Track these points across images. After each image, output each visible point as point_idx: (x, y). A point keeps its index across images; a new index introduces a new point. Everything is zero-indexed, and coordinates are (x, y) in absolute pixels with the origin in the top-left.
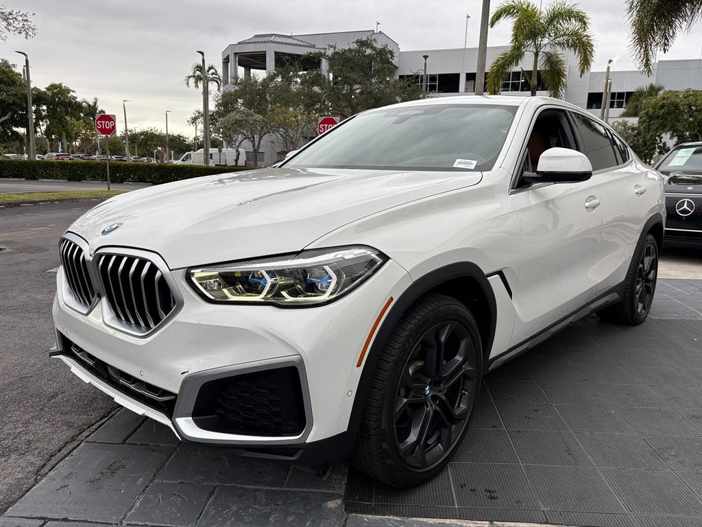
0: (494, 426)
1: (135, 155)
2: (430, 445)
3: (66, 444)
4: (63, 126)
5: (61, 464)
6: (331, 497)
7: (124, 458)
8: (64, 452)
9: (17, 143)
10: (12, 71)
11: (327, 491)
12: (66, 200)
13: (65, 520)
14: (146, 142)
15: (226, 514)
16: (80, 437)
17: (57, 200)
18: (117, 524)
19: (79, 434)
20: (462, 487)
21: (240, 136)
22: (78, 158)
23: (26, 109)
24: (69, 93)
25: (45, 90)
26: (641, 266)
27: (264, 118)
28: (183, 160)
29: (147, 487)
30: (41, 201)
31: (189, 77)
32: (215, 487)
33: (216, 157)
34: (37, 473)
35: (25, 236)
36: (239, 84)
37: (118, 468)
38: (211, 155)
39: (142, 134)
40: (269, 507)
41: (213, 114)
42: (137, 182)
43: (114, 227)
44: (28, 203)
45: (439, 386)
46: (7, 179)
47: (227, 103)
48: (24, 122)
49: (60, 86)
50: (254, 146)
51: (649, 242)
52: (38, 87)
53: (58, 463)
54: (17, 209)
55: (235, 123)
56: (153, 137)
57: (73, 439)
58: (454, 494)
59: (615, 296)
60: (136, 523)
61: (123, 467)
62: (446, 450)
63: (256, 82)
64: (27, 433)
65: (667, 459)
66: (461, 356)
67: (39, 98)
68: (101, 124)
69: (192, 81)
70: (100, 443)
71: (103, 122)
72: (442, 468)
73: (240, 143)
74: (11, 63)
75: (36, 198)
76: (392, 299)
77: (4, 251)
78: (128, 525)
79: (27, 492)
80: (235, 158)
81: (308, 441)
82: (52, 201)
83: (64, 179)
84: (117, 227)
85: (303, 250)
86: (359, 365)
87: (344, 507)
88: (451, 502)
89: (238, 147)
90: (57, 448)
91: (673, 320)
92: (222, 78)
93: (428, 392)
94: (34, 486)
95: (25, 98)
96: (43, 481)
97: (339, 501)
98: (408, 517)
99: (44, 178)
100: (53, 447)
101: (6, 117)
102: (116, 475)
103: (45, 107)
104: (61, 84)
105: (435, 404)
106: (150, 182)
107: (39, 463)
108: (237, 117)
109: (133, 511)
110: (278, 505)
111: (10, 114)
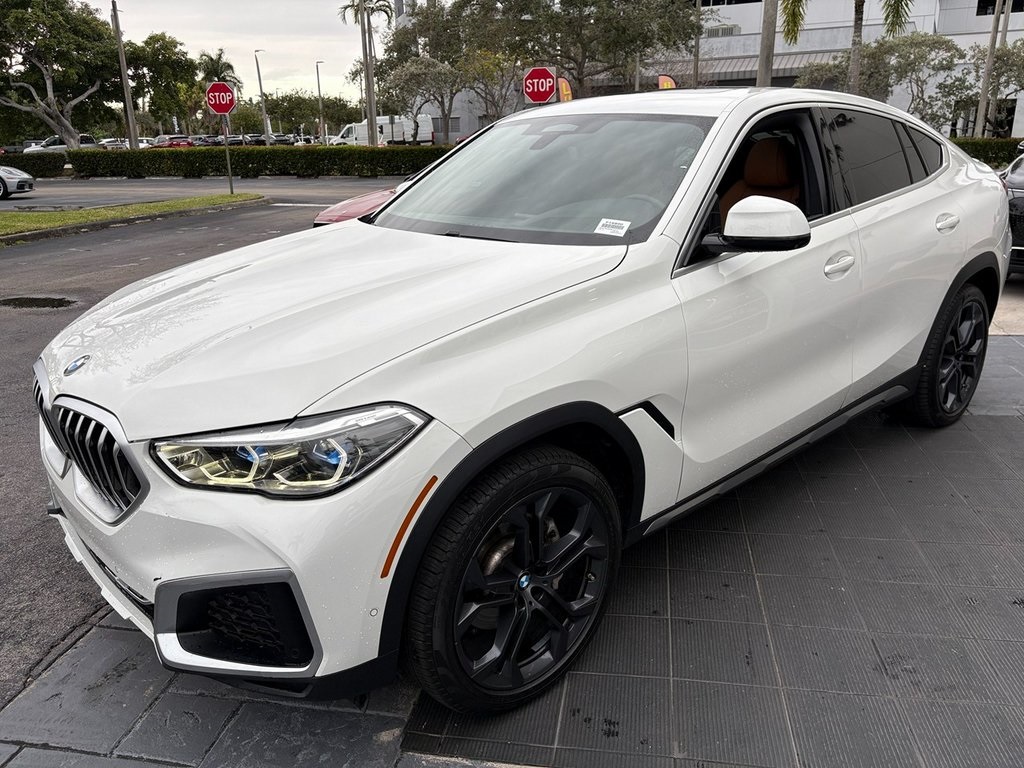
0: (655, 612)
1: (278, 131)
2: (534, 652)
3: (74, 628)
4: (172, 97)
5: (59, 661)
6: (386, 724)
7: (138, 654)
8: (68, 641)
9: (114, 123)
10: (95, 19)
11: (386, 714)
12: (172, 214)
13: (45, 746)
14: (291, 111)
15: (243, 746)
16: (93, 619)
17: (160, 216)
18: (105, 755)
19: (93, 614)
20: (574, 715)
21: (419, 98)
22: (197, 141)
23: (119, 74)
24: (176, 47)
25: (143, 44)
26: (950, 338)
27: (453, 69)
28: (342, 137)
29: (156, 699)
30: (138, 219)
31: (346, 8)
32: (242, 703)
33: (387, 129)
34: (28, 675)
35: (106, 279)
36: (418, 14)
37: (128, 669)
38: (381, 127)
39: (284, 99)
40: (302, 738)
41: (382, 64)
42: (276, 175)
43: (79, 363)
44: (120, 222)
45: (544, 574)
46: (103, 179)
47: (402, 45)
48: (118, 94)
49: (162, 37)
50: (443, 110)
51: (969, 299)
52: (133, 41)
53: (56, 659)
54: (105, 233)
55: (410, 79)
56: (300, 104)
57: (84, 621)
58: (559, 724)
59: (900, 390)
60: (129, 754)
61: (135, 667)
62: (557, 659)
63: (442, 9)
64: (31, 610)
65: (895, 677)
66: (578, 530)
67: (136, 57)
68: (215, 97)
69: (350, 13)
70: (116, 628)
71: (217, 94)
72: (550, 684)
73: (420, 108)
74: (93, 7)
75: (131, 213)
76: (435, 479)
77: (74, 305)
78: (119, 756)
79: (9, 702)
80: (413, 132)
81: (318, 674)
82: (153, 218)
83: (179, 175)
84: (83, 364)
85: (296, 418)
86: (384, 574)
87: (401, 740)
88: (550, 739)
89: (417, 115)
90: (62, 633)
91: (1007, 416)
92: (393, 6)
93: (526, 584)
94: (20, 693)
95: (115, 56)
96: (32, 686)
97: (397, 732)
98: (483, 760)
99: (152, 175)
100: (56, 635)
101: (95, 89)
102: (123, 680)
103: (145, 70)
104: (163, 34)
105: (537, 600)
106: (294, 174)
107: (35, 657)
108: (412, 69)
109: (130, 736)
110: (315, 735)
111: (98, 83)
